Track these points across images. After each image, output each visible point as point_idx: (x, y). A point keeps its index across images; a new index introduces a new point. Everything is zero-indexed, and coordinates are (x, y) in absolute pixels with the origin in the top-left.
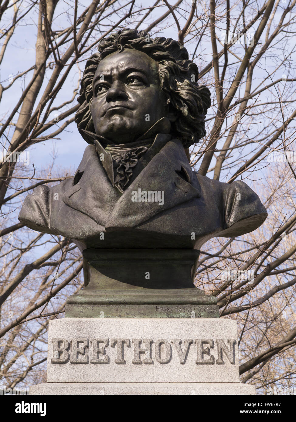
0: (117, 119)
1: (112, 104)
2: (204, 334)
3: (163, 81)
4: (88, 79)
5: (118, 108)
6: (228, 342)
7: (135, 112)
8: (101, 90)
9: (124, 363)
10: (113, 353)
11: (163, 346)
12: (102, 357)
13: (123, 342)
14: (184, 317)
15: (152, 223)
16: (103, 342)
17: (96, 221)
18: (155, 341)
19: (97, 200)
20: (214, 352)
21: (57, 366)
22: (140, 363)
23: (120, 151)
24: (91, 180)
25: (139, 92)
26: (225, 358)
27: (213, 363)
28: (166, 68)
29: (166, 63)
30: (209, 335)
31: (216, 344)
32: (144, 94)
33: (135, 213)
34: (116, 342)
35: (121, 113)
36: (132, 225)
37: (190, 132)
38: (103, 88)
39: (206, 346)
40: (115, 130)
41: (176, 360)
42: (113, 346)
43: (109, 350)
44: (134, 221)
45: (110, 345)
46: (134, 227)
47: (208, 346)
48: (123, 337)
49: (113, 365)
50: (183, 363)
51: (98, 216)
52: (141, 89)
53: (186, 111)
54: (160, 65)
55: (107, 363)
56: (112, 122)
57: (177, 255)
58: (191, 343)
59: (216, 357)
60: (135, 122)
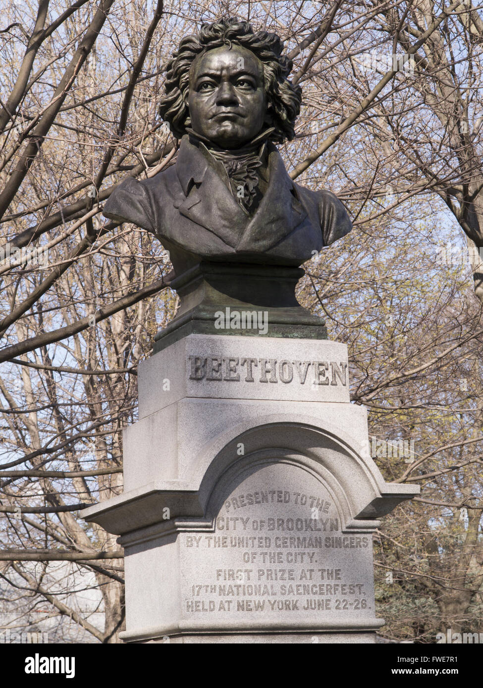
0: (228, 126)
1: (223, 109)
2: (320, 357)
3: (269, 84)
4: (184, 67)
5: (230, 115)
6: (341, 365)
7: (246, 120)
8: (206, 87)
9: (252, 381)
10: (243, 372)
11: (286, 366)
12: (234, 375)
13: (252, 361)
14: (297, 337)
15: (277, 247)
16: (234, 361)
17: (224, 241)
18: (279, 362)
19: (225, 219)
20: (329, 374)
21: (195, 382)
22: (266, 382)
23: (226, 157)
24: (216, 196)
25: (249, 97)
26: (338, 379)
27: (328, 384)
28: (272, 71)
29: (272, 64)
30: (324, 357)
31: (330, 368)
32: (253, 99)
33: (264, 238)
34: (245, 361)
35: (233, 120)
36: (262, 250)
37: (282, 134)
38: (209, 86)
39: (322, 368)
40: (226, 137)
41: (297, 380)
42: (243, 365)
43: (239, 368)
44: (264, 246)
45: (240, 363)
46: (263, 252)
47: (324, 368)
48: (250, 356)
49: (243, 383)
50: (303, 383)
51: (227, 237)
52: (251, 94)
53: (284, 116)
54: (265, 66)
55: (238, 381)
56: (223, 129)
57: (285, 273)
58: (309, 364)
59: (331, 379)
60: (246, 131)
